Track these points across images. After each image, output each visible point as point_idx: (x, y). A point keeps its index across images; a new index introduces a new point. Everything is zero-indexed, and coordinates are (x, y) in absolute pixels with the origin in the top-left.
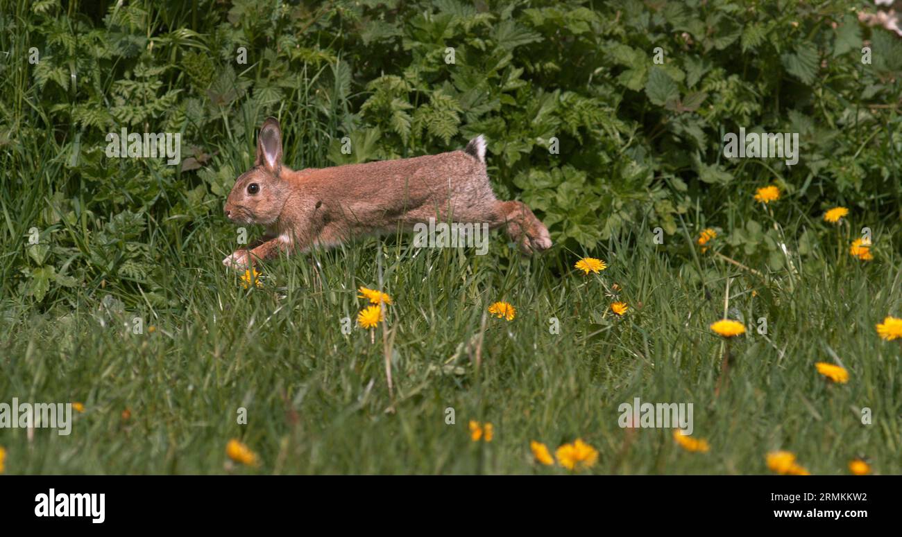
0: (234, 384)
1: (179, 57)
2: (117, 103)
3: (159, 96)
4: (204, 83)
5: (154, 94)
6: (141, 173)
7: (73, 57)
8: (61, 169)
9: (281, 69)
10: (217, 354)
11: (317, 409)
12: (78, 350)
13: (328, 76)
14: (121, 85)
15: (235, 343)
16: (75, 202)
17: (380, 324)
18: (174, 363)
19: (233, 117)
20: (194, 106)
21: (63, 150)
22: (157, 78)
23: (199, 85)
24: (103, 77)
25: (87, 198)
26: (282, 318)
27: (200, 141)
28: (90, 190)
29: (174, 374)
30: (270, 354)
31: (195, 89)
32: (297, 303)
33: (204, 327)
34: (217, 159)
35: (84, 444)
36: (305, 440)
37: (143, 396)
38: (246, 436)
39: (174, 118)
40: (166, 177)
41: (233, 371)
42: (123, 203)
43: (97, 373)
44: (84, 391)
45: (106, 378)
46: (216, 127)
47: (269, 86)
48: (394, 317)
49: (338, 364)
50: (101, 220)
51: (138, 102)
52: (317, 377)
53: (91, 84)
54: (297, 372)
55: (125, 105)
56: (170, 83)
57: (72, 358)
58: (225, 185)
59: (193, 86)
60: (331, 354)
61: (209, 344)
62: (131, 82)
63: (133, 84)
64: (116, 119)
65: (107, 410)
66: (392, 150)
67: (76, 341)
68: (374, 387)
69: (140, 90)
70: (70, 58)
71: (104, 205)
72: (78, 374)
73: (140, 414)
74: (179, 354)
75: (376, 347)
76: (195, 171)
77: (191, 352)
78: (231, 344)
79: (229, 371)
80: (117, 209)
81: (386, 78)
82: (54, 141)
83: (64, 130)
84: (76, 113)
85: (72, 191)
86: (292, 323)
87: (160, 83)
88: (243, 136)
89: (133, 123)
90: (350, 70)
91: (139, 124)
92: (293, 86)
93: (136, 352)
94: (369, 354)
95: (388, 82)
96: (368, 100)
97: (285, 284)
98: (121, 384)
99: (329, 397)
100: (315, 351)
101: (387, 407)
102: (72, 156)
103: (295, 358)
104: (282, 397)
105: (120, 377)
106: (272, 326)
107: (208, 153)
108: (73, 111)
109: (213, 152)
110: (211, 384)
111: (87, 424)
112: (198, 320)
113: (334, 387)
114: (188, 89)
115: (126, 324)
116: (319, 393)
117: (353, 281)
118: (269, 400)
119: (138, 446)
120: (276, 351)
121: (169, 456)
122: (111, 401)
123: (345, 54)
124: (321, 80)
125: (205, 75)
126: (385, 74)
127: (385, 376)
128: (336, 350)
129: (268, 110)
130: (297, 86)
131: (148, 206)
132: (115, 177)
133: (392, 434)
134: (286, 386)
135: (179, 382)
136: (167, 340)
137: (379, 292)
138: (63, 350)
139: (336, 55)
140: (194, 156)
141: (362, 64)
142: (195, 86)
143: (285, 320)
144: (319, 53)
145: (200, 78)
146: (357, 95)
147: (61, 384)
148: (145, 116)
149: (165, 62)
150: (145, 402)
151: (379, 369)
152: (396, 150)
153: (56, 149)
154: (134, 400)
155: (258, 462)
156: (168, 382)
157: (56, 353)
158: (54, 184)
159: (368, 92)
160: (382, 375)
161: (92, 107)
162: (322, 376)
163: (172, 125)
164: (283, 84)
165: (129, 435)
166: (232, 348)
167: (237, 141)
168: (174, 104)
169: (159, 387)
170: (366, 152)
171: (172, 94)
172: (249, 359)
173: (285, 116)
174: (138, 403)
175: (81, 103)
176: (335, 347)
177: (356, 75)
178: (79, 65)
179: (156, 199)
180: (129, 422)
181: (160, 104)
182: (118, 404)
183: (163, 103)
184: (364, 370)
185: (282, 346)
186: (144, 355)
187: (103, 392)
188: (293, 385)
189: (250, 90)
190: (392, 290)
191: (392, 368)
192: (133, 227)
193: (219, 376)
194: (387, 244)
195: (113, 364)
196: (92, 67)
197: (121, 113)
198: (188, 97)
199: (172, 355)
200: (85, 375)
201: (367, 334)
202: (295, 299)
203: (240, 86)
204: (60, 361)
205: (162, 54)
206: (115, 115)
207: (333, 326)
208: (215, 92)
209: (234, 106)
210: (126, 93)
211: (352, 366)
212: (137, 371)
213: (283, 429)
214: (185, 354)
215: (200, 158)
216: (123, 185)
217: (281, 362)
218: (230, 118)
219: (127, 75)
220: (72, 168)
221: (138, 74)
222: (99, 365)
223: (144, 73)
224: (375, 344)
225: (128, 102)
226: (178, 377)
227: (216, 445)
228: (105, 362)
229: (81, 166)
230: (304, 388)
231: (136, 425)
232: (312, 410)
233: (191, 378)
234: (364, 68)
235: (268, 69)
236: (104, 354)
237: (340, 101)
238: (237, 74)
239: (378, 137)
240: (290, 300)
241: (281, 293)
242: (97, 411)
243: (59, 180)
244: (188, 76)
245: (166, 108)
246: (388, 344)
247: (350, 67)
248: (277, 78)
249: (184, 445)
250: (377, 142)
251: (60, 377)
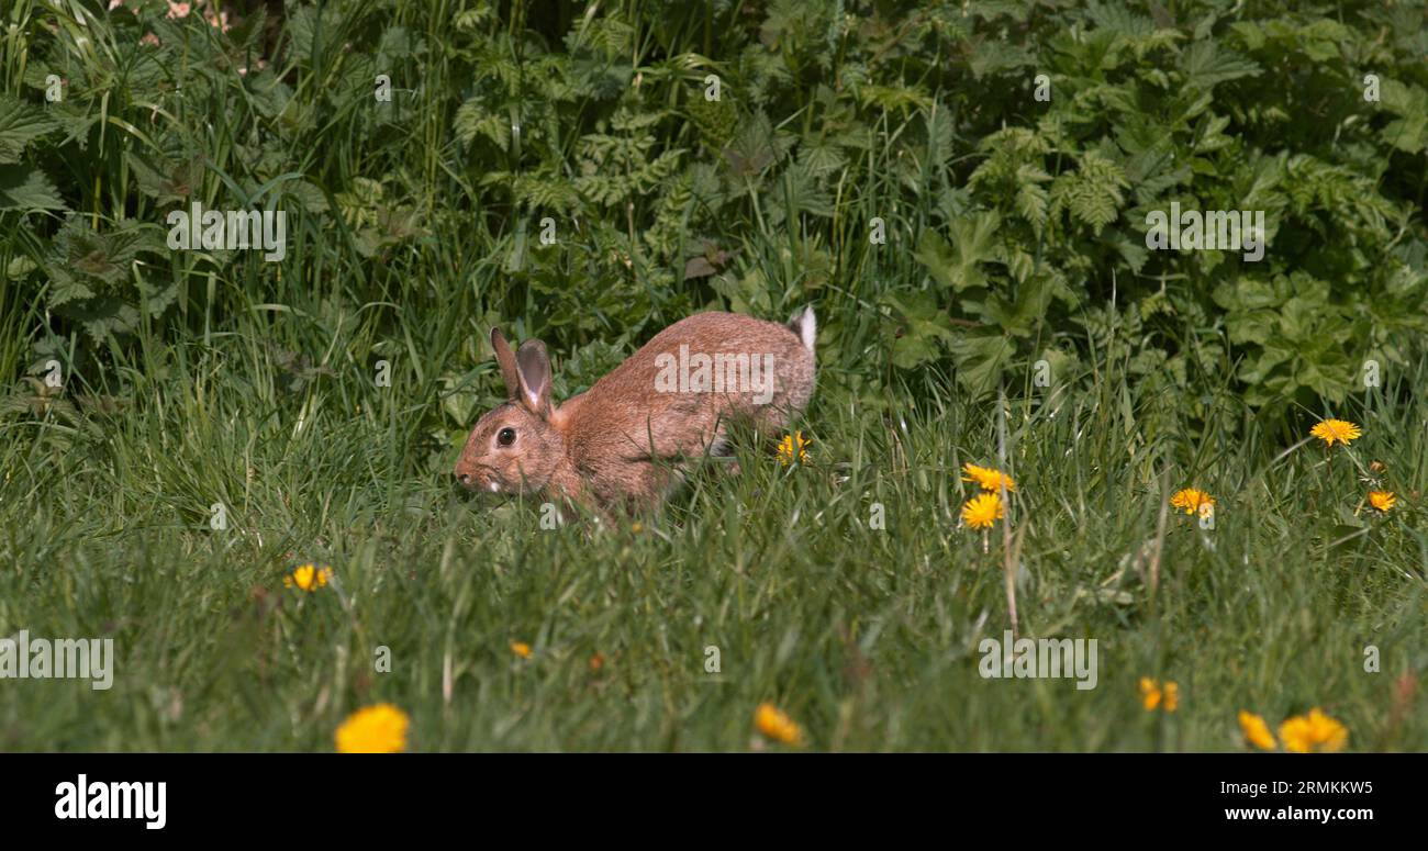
0: (766, 616)
1: (682, 98)
2: (584, 171)
3: (649, 160)
4: (721, 139)
5: (641, 157)
6: (621, 281)
7: (517, 99)
8: (495, 275)
9: (842, 118)
10: (739, 569)
11: (898, 656)
12: (522, 561)
13: (917, 130)
14: (591, 142)
15: (769, 550)
16: (518, 327)
17: (999, 523)
18: (672, 581)
19: (766, 194)
20: (705, 176)
21: (500, 244)
22: (646, 132)
23: (713, 142)
24: (563, 129)
25: (538, 321)
26: (841, 513)
27: (714, 232)
28: (541, 308)
29: (671, 599)
30: (823, 569)
31: (706, 150)
32: (864, 489)
33: (719, 526)
34: (741, 260)
35: (532, 708)
36: (879, 705)
37: (623, 634)
38: (785, 699)
39: (674, 195)
40: (659, 289)
41: (765, 595)
42: (592, 328)
43: (551, 596)
44: (532, 624)
45: (564, 604)
46: (739, 210)
47: (823, 144)
48: (1020, 512)
49: (931, 585)
50: (558, 355)
51: (618, 170)
52: (897, 606)
53: (543, 140)
54: (865, 598)
55: (596, 174)
56: (668, 139)
57: (513, 573)
58: (753, 300)
59: (703, 144)
60: (920, 569)
61: (726, 552)
62: (605, 138)
63: (610, 141)
64: (582, 197)
65: (567, 654)
66: (1018, 246)
67: (518, 545)
68: (988, 622)
69: (620, 150)
70: (512, 99)
71: (563, 331)
72: (522, 597)
73: (618, 663)
74: (680, 568)
75: (991, 559)
76: (707, 278)
77: (699, 565)
78: (762, 553)
79: (758, 596)
80: (584, 338)
81: (1010, 131)
82: (486, 231)
83: (502, 213)
84: (519, 187)
85: (513, 311)
86: (858, 521)
87: (651, 139)
88: (784, 223)
89: (609, 203)
90: (952, 119)
91: (619, 204)
92: (861, 145)
93: (612, 564)
94: (980, 571)
95: (1012, 138)
96: (980, 167)
97: (848, 458)
98: (589, 615)
99: (916, 637)
100: (895, 564)
102: (513, 256)
103: (864, 577)
104: (843, 638)
105: (587, 604)
106: (826, 525)
107: (727, 250)
108: (516, 183)
109: (735, 248)
110: (729, 616)
111: (534, 677)
112: (709, 513)
113: (925, 622)
114: (695, 150)
115: (596, 520)
116: (901, 632)
117: (955, 454)
118: (822, 641)
119: (615, 710)
120: (832, 564)
121: (664, 728)
122: (573, 642)
123: (945, 93)
124: (905, 134)
125: (724, 127)
126: (1008, 125)
127: (1006, 605)
128: (927, 563)
129: (821, 182)
130: (868, 144)
131: (632, 332)
132: (580, 287)
133: (1016, 697)
134: (848, 620)
135: (679, 612)
136: (661, 546)
137: (996, 472)
138: (498, 559)
139: (931, 95)
140: (704, 256)
141: (971, 109)
142: (707, 144)
143: (847, 516)
144: (904, 93)
145: (714, 132)
146: (964, 158)
147: (495, 614)
148: (627, 192)
149: (660, 107)
150: (627, 643)
151: (997, 596)
152: (1024, 247)
153: (488, 242)
154: (609, 639)
155: (804, 739)
156: (663, 611)
157: (487, 564)
158: (485, 299)
159: (981, 154)
160: (1001, 603)
161: (545, 176)
162: (905, 605)
163: (671, 205)
164: (845, 141)
165: (602, 694)
166: (763, 559)
167: (772, 232)
168: (672, 173)
169: (649, 619)
170: (977, 250)
171: (670, 157)
172: (791, 576)
173: (849, 191)
174: (616, 645)
175: (529, 170)
176: (926, 558)
177: (961, 127)
178: (526, 112)
179: (643, 322)
180: (600, 675)
181: (650, 173)
182: (584, 646)
183: (655, 171)
184: (973, 596)
185: (842, 556)
186: (625, 568)
187: (560, 627)
188: (859, 618)
189: (794, 150)
190: (1017, 469)
191: (1018, 594)
193: (742, 603)
194: (1010, 396)
195: (577, 582)
196: (546, 114)
197: (589, 187)
198: (696, 161)
199: (669, 568)
200: (532, 598)
201: (976, 538)
202: (863, 484)
203: (778, 144)
204: (494, 577)
205: (655, 94)
206: (581, 190)
207: (922, 525)
208: (738, 153)
209: (768, 176)
210: (599, 156)
211: (954, 589)
212: (614, 594)
213: (845, 687)
214: (689, 567)
215: (714, 258)
216: (592, 300)
217: (840, 582)
218: (761, 196)
219: (601, 126)
220: (514, 273)
221: (618, 126)
222: (555, 584)
223: (627, 123)
224: (989, 555)
225: (601, 170)
226: (677, 604)
227: (738, 711)
228: (564, 580)
229: (527, 270)
230: (878, 624)
231: (613, 678)
232: (890, 659)
233: (699, 605)
234: (975, 116)
235: (822, 117)
236: (564, 565)
237: (936, 168)
238: (774, 126)
239: (996, 225)
240: (854, 484)
241: (842, 472)
242: (551, 657)
243: (494, 292)
244: (696, 129)
245: (660, 178)
246: (1012, 555)
247: (952, 114)
248: (835, 132)
249: (686, 713)
250: (995, 234)
251: (493, 602)
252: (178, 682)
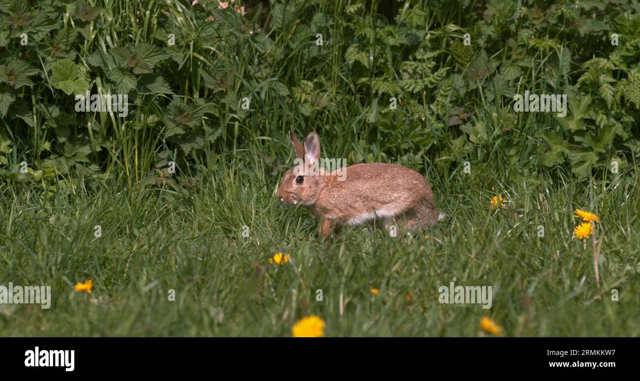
0: (485, 277)
1: (448, 45)
2: (404, 77)
3: (433, 72)
4: (465, 63)
5: (429, 71)
6: (420, 127)
7: (373, 45)
8: (363, 124)
9: (520, 53)
10: (473, 256)
11: (545, 296)
12: (375, 252)
13: (554, 59)
14: (406, 64)
15: (486, 248)
16: (374, 147)
17: (591, 236)
18: (443, 261)
19: (486, 87)
20: (458, 79)
21: (365, 110)
22: (432, 60)
23: (462, 65)
24: (394, 58)
25: (382, 144)
26: (519, 231)
27: (462, 104)
28: (384, 139)
29: (442, 270)
30: (511, 257)
31: (459, 68)
32: (530, 220)
33: (464, 237)
34: (474, 117)
35: (379, 319)
36: (536, 318)
37: (421, 285)
38: (494, 315)
39: (444, 88)
40: (437, 130)
41: (485, 268)
42: (407, 148)
43: (388, 268)
44: (379, 280)
45: (394, 271)
46: (473, 95)
47: (512, 65)
48: (600, 231)
49: (560, 264)
50: (392, 160)
51: (419, 77)
52: (545, 273)
53: (385, 63)
54: (530, 269)
55: (409, 79)
56: (442, 63)
57: (371, 257)
58: (479, 135)
59: (457, 65)
60: (555, 256)
61: (467, 248)
62: (413, 63)
63: (415, 64)
64: (403, 89)
65: (396, 294)
66: (600, 112)
67: (374, 245)
68: (586, 281)
69: (420, 68)
70: (371, 45)
71: (394, 149)
72: (375, 268)
73: (418, 298)
74: (446, 256)
75: (587, 252)
76: (458, 125)
77: (455, 254)
78: (483, 249)
79: (482, 268)
80: (403, 152)
81: (596, 60)
82: (360, 104)
83: (366, 95)
84: (374, 84)
85: (371, 140)
86: (527, 235)
87: (434, 63)
88: (494, 101)
89: (415, 92)
90: (570, 54)
91: (419, 92)
92: (529, 66)
93: (416, 254)
94: (582, 257)
95: (598, 63)
96: (583, 76)
97: (522, 207)
98: (405, 276)
99: (553, 288)
100: (543, 254)
101: (596, 295)
102: (372, 115)
103: (529, 260)
104: (520, 287)
105: (404, 271)
106: (512, 237)
107: (468, 113)
108: (373, 83)
109: (472, 112)
110: (469, 277)
111: (381, 304)
112: (460, 231)
113: (558, 280)
114: (454, 68)
116: (546, 285)
117: (571, 205)
118: (510, 289)
119: (417, 319)
120: (515, 254)
121: (439, 327)
122: (398, 288)
123: (567, 42)
124: (549, 61)
125: (467, 57)
126: (596, 57)
127: (594, 273)
128: (558, 254)
129: (511, 83)
130: (532, 65)
131: (425, 150)
132: (402, 129)
133: (599, 314)
134: (522, 280)
135: (446, 275)
136: (438, 245)
137: (590, 213)
138: (364, 251)
139: (560, 44)
140: (458, 115)
141: (579, 50)
142: (459, 65)
143: (522, 232)
144: (548, 42)
145: (462, 60)
146: (575, 72)
147: (363, 275)
148: (423, 87)
149: (438, 48)
150: (422, 289)
151: (590, 267)
152: (602, 112)
153: (360, 109)
154: (414, 287)
155: (502, 333)
156: (439, 275)
157: (359, 253)
158: (359, 134)
159: (583, 70)
160: (592, 272)
161: (386, 80)
162: (548, 273)
163: (442, 92)
164: (522, 64)
165: (411, 312)
166: (484, 251)
167: (488, 105)
168: (444, 78)
169: (432, 278)
170: (581, 113)
171: (442, 71)
172: (496, 259)
173: (523, 86)
174: (417, 290)
175: (379, 77)
176: (558, 252)
177: (574, 58)
178: (377, 51)
179: (430, 145)
180: (410, 303)
181: (434, 78)
182: (403, 290)
183: (436, 77)
184: (579, 269)
185: (520, 251)
186: (422, 255)
187: (392, 282)
188: (527, 278)
189: (498, 68)
190: (599, 212)
191: (599, 267)
192: (414, 165)
193: (474, 271)
194: (596, 179)
195: (400, 261)
196: (386, 52)
197: (406, 84)
198: (454, 73)
199: (441, 256)
200: (380, 269)
201: (580, 243)
202: (529, 217)
203: (491, 65)
204: (363, 259)
205: (436, 43)
206: (402, 86)
207: (556, 237)
208: (473, 70)
209: (487, 79)
210: (410, 71)
211: (571, 266)
212: (417, 267)
213: (520, 310)
214: (450, 255)
215: (462, 117)
216: (407, 135)
217: (518, 262)
218: (483, 88)
219: (411, 57)
220: (372, 123)
221: (419, 57)
222: (390, 262)
223: (423, 56)
224: (586, 250)
225: (411, 77)
226: (445, 272)
227: (473, 320)
228: (394, 260)
229: (378, 122)
230: (535, 280)
231: (416, 305)
232: (541, 297)
233: (455, 272)
234: (581, 53)
235: (511, 53)
236: (394, 253)
237: (563, 76)
238: (489, 57)
239: (590, 101)
240: (525, 218)
241: (519, 213)
242: (388, 295)
243: (363, 131)
244: (454, 58)
245: (438, 80)
246: (596, 250)
247: (570, 52)
248: (517, 60)
249: (449, 320)
250: (589, 106)
251: (362, 270)
252: (222, 305)
